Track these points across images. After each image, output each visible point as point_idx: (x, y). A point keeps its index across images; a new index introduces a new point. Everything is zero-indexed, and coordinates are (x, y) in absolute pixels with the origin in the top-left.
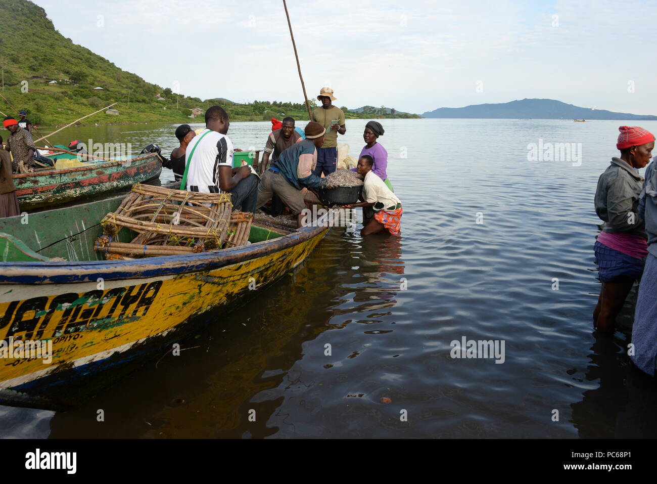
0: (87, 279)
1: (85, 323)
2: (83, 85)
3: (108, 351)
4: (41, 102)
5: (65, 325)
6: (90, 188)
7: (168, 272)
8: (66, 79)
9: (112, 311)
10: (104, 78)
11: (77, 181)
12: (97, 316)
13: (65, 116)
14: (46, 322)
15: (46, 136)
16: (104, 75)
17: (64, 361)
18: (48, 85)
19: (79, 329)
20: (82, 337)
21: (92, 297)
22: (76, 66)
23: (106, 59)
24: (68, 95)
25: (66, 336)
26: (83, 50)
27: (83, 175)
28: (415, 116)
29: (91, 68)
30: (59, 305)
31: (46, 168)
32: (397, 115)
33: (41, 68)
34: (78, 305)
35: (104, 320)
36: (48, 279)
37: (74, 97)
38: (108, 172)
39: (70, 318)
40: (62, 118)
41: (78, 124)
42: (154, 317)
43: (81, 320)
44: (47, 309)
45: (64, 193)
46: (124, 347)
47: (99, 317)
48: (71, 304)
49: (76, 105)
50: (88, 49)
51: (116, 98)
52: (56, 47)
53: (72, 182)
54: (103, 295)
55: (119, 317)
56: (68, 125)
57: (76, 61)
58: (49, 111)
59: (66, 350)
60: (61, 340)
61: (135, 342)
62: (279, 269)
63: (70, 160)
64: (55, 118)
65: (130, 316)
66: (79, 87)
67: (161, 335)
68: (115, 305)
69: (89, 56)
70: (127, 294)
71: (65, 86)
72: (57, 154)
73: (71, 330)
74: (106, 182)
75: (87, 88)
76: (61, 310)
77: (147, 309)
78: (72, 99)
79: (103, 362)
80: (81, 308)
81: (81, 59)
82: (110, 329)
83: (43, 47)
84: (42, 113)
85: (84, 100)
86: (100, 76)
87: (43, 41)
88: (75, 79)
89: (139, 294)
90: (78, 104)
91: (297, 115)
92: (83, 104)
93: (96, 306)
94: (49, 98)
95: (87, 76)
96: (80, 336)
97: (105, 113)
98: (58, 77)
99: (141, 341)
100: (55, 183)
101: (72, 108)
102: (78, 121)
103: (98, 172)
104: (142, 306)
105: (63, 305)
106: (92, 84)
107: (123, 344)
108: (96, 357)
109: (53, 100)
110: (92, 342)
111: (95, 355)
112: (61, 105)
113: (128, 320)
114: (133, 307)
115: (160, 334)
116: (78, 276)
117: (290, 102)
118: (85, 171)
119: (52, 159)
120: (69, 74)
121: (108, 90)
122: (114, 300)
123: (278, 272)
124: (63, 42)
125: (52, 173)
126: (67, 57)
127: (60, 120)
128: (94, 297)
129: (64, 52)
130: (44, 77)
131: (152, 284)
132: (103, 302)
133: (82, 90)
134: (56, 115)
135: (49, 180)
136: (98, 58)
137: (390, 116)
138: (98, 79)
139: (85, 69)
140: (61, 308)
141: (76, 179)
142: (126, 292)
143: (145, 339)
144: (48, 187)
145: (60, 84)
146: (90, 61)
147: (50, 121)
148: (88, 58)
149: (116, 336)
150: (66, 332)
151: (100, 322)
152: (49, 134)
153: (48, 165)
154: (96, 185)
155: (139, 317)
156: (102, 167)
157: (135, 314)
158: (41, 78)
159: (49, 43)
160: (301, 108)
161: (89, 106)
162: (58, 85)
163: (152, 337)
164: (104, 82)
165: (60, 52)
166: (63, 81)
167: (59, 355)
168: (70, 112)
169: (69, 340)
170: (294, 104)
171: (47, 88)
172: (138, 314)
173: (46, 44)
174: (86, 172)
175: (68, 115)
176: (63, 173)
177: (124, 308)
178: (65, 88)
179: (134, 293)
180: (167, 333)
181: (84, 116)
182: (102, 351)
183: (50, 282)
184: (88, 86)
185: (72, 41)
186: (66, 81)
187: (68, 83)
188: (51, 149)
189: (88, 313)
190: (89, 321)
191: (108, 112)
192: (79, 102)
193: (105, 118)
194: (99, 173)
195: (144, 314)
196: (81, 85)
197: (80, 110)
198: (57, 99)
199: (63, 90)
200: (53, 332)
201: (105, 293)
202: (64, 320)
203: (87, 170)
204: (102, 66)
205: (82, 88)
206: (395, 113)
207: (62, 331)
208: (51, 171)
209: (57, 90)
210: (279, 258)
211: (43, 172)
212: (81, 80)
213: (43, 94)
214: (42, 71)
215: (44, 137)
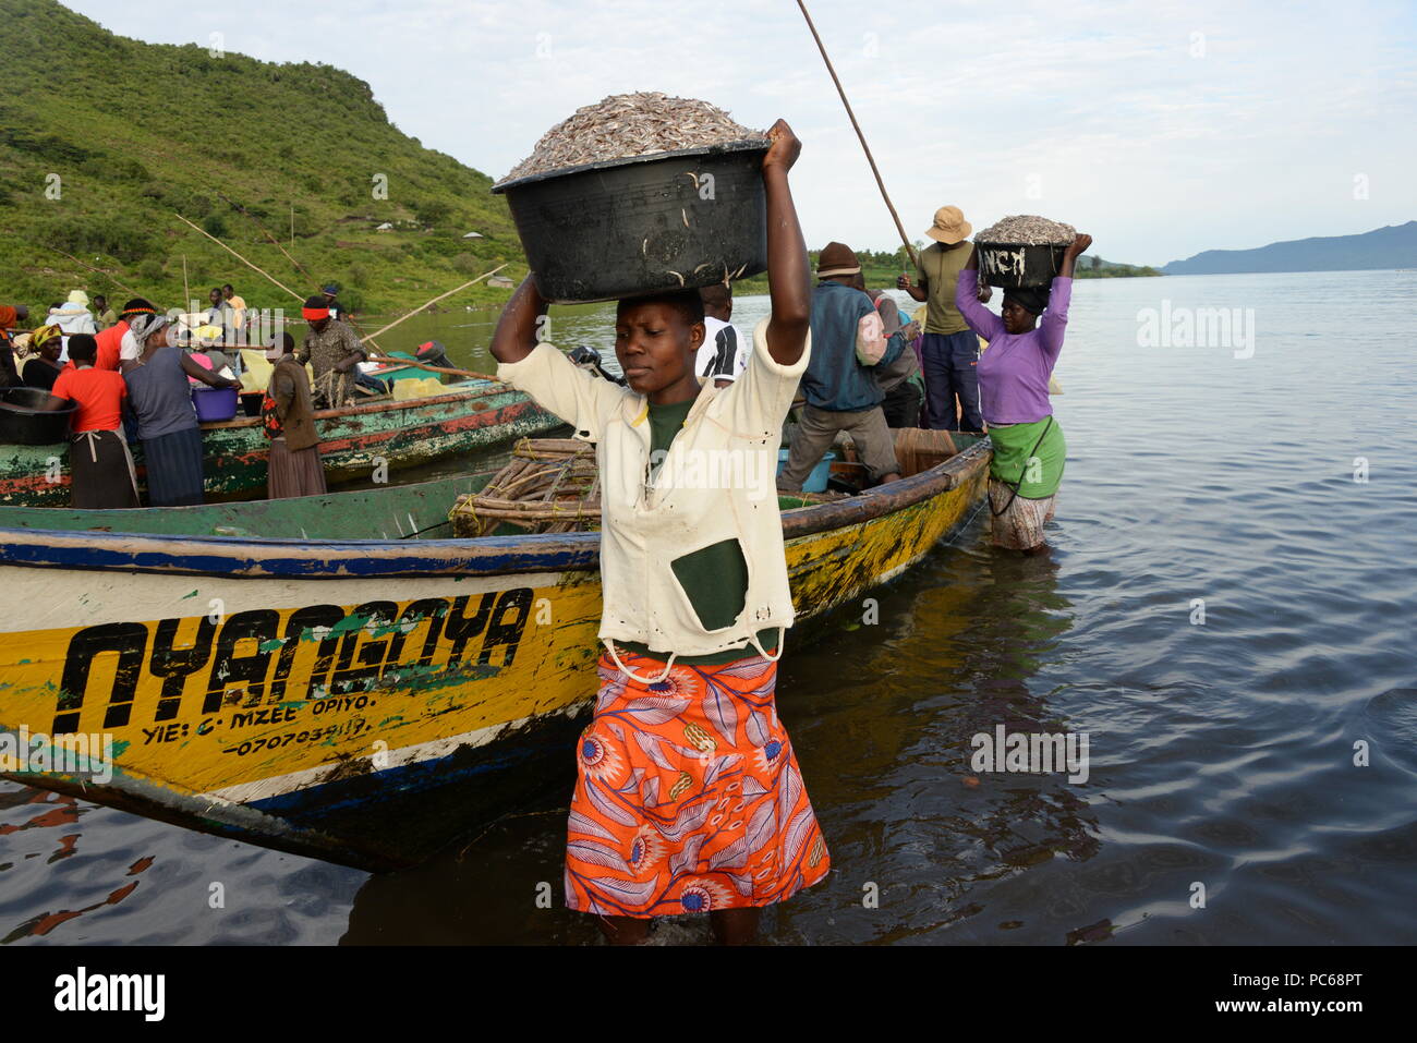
0: (342, 571)
1: (373, 672)
2: (443, 230)
3: (443, 741)
4: (362, 266)
5: (330, 675)
6: (461, 436)
7: (530, 562)
8: (410, 218)
9: (429, 650)
10: (485, 214)
11: (435, 423)
12: (397, 658)
13: (408, 294)
14: (285, 664)
15: (372, 336)
16: (484, 208)
17: (347, 756)
18: (375, 232)
19: (363, 685)
20: (373, 703)
21: (374, 615)
22: (430, 191)
23: (488, 174)
24: (413, 251)
25: (338, 700)
26: (441, 160)
27: (446, 412)
28: (1147, 272)
29: (459, 195)
30: (306, 630)
31: (376, 398)
32: (1104, 271)
33: (364, 199)
34: (348, 633)
35: (415, 669)
36: (258, 566)
37: (425, 255)
38: (496, 404)
39: (336, 660)
40: (401, 298)
41: (433, 308)
42: (535, 672)
43: (363, 665)
44: (282, 637)
45: (411, 447)
46: (481, 736)
47: (402, 661)
48: (331, 630)
49: (430, 271)
50: (451, 158)
51: (508, 253)
52: (391, 157)
53: (426, 425)
54: (400, 614)
55: (449, 665)
56: (414, 312)
57: (429, 182)
58: (378, 284)
59: (345, 730)
60: (328, 707)
61: (502, 726)
62: (838, 581)
63: (422, 380)
64: (388, 298)
65: (474, 663)
66: (436, 234)
67: (564, 714)
68: (432, 638)
69: (453, 171)
70: (453, 613)
71: (408, 234)
72: (394, 369)
73: (345, 687)
74: (492, 426)
75: (449, 235)
76: (313, 640)
77: (511, 651)
78: (421, 258)
79: (438, 765)
80: (355, 638)
81: (438, 178)
82: (435, 692)
83: (367, 158)
84: (364, 289)
85: (444, 261)
86: (475, 210)
87: (365, 146)
88: (427, 218)
89: (483, 614)
90: (433, 268)
91: (883, 276)
92: (442, 267)
93: (389, 637)
94: (378, 259)
95: (449, 211)
96: (370, 701)
97: (486, 284)
98: (395, 214)
99: (518, 724)
100: (393, 427)
101: (421, 278)
102: (434, 304)
103: (476, 404)
104: (497, 643)
105: (314, 630)
106: (461, 227)
107: (473, 728)
108: (418, 751)
109: (384, 262)
110: (401, 719)
111: (415, 747)
112: (398, 271)
113: (472, 673)
114: (475, 644)
115: (560, 712)
116: (322, 562)
117: (868, 251)
118: (450, 402)
119: (384, 380)
120: (416, 209)
121: (491, 238)
122: (426, 625)
123: (837, 588)
124: (403, 146)
125: (387, 407)
126: (412, 176)
127: (399, 301)
128: (379, 616)
129: (406, 165)
130: (369, 217)
131: (509, 595)
132: (404, 629)
133: (440, 239)
134: (391, 292)
135: (381, 422)
136: (471, 175)
137: (1090, 273)
138: (472, 216)
139: (445, 197)
140: (310, 636)
141: (433, 420)
142: (451, 609)
143: (525, 720)
144: (379, 435)
145: (399, 229)
146: (457, 181)
147: (379, 305)
148: (452, 175)
149: (454, 709)
150: (335, 690)
151: (408, 673)
152: (378, 330)
153: (377, 392)
154: (473, 430)
155: (497, 670)
156: (485, 395)
157: (487, 661)
158: (362, 218)
159: (377, 149)
160: (892, 263)
161: (454, 271)
162: (395, 232)
163: (543, 718)
164: (484, 221)
165: (398, 166)
166: (404, 222)
167: (334, 740)
168: (417, 285)
169: (347, 709)
170: (877, 254)
171: (373, 238)
172: (492, 662)
173: (371, 152)
174: (452, 405)
175: (413, 290)
176: (407, 408)
177: (455, 646)
178: (407, 237)
179: (471, 612)
180: (577, 710)
181: (445, 292)
182: (429, 741)
183: (265, 572)
184: (453, 231)
185: (420, 143)
186: (411, 224)
187: (414, 227)
188: (383, 359)
189: (373, 652)
190: (382, 669)
191: (491, 283)
192: (434, 264)
193: (485, 294)
194: (480, 407)
195: (508, 663)
196: (438, 231)
197: (437, 279)
198: (393, 259)
199: (405, 241)
200: (306, 688)
201: (401, 610)
202: (324, 663)
203: (454, 400)
204: (479, 190)
205: (440, 235)
206: (1102, 267)
207: (327, 686)
208: (385, 403)
209: (392, 242)
210: (828, 554)
211: (370, 406)
212: (439, 220)
213: (366, 251)
214: (364, 206)
215: (368, 337)
